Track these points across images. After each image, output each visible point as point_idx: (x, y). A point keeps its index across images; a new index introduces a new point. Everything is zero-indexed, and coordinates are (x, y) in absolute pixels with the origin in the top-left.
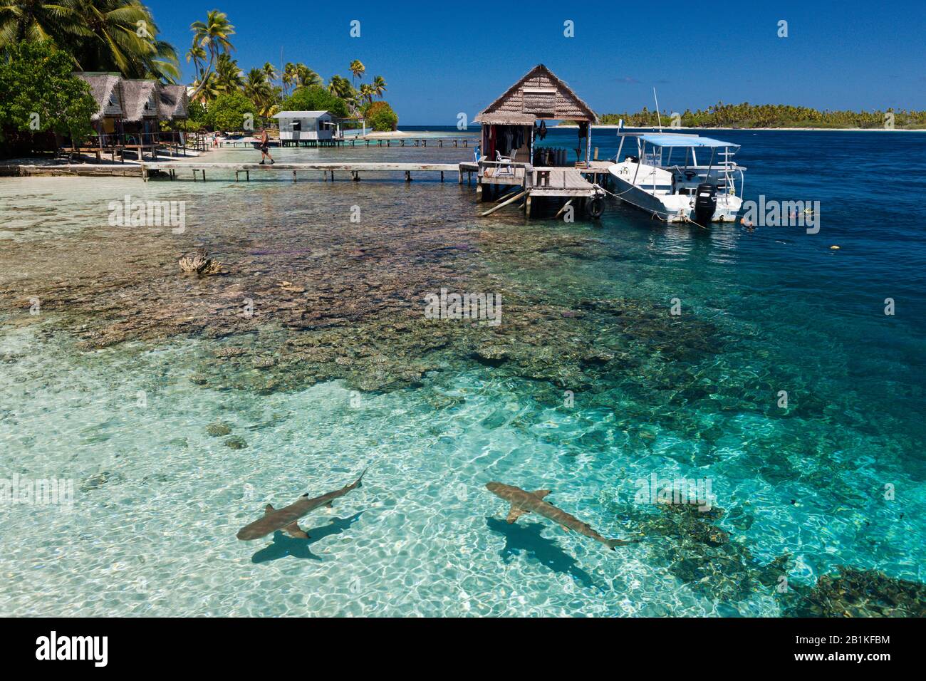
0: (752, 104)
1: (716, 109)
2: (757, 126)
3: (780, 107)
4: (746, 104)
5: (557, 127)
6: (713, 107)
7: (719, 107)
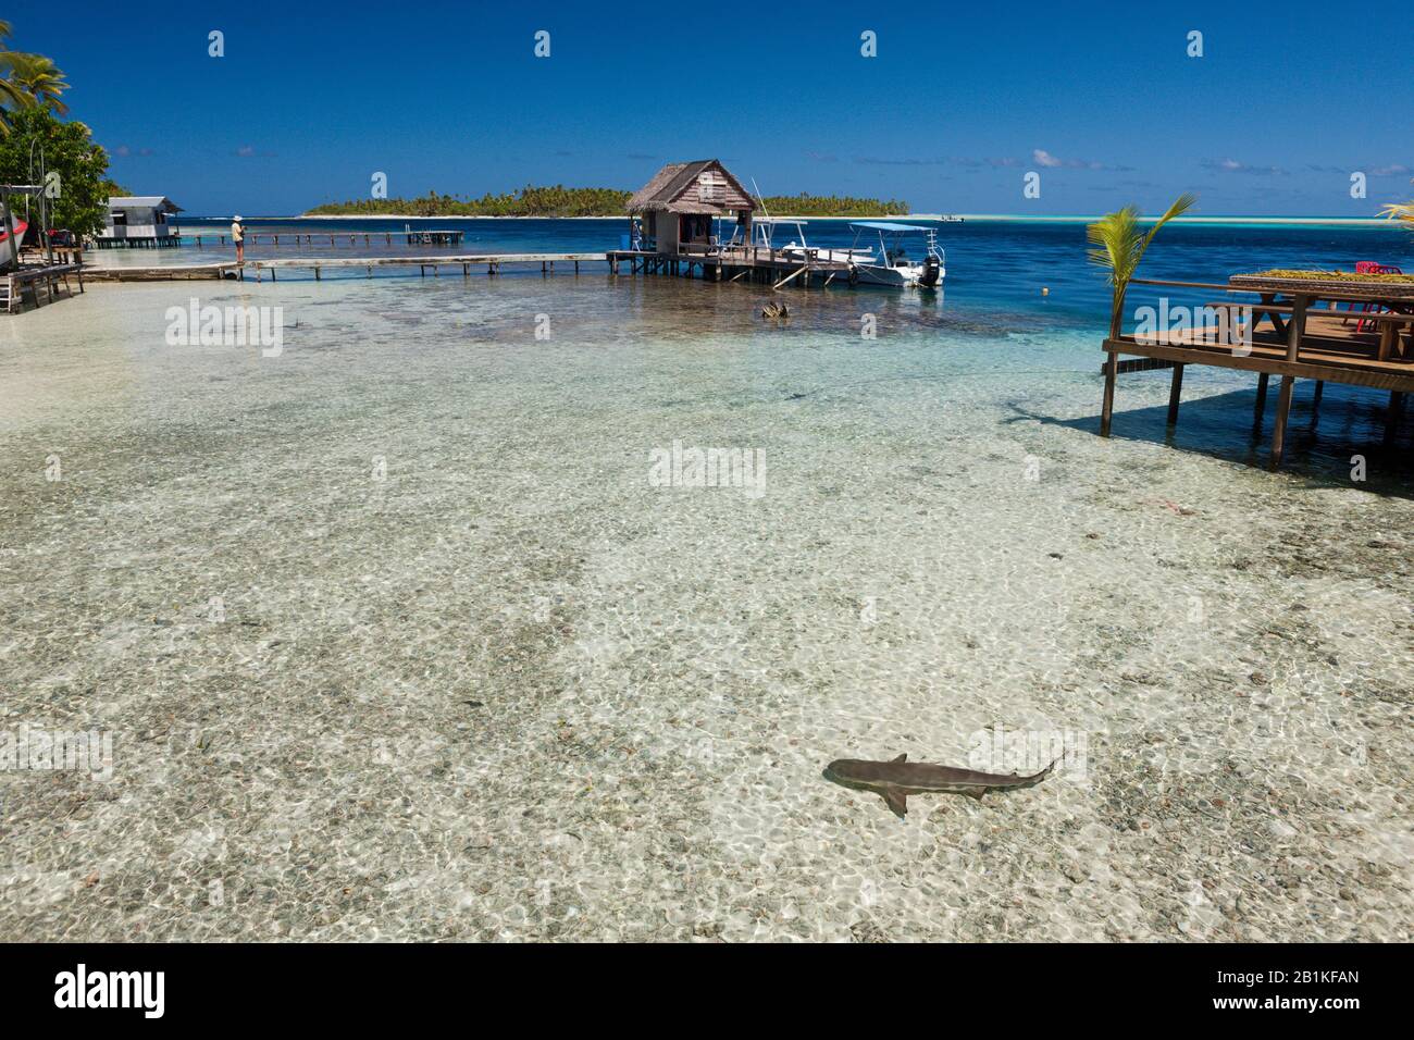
0: (566, 188)
1: (525, 193)
2: (579, 214)
3: (600, 190)
4: (560, 186)
5: (303, 217)
6: (520, 191)
7: (528, 190)
